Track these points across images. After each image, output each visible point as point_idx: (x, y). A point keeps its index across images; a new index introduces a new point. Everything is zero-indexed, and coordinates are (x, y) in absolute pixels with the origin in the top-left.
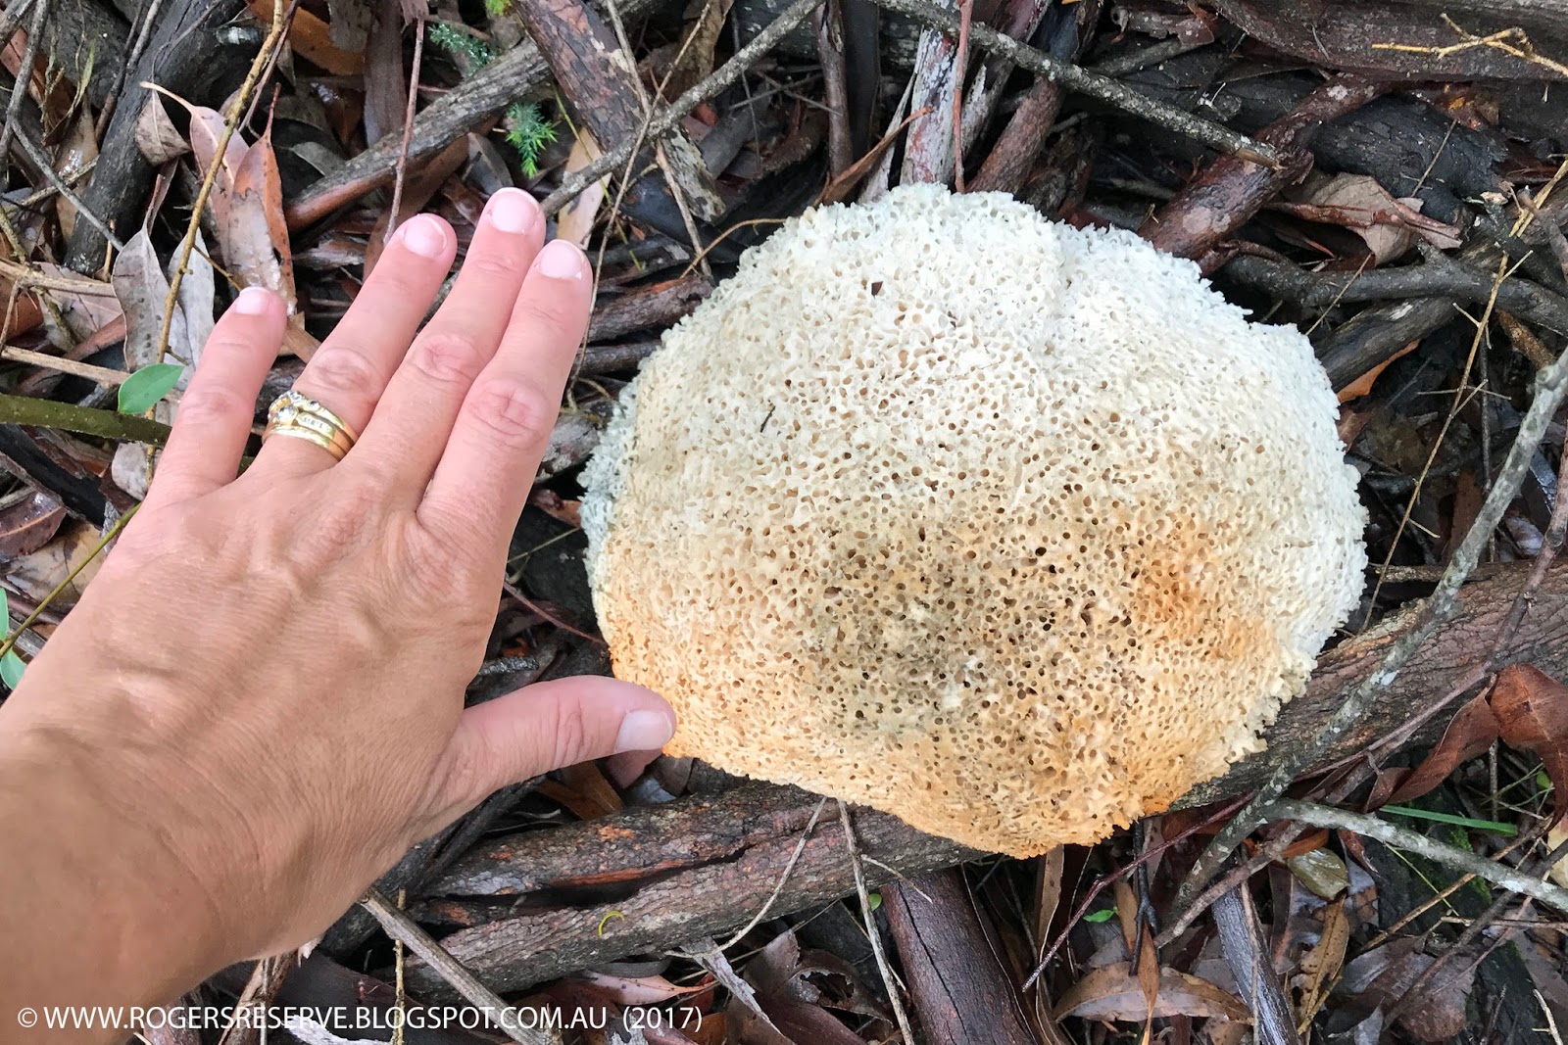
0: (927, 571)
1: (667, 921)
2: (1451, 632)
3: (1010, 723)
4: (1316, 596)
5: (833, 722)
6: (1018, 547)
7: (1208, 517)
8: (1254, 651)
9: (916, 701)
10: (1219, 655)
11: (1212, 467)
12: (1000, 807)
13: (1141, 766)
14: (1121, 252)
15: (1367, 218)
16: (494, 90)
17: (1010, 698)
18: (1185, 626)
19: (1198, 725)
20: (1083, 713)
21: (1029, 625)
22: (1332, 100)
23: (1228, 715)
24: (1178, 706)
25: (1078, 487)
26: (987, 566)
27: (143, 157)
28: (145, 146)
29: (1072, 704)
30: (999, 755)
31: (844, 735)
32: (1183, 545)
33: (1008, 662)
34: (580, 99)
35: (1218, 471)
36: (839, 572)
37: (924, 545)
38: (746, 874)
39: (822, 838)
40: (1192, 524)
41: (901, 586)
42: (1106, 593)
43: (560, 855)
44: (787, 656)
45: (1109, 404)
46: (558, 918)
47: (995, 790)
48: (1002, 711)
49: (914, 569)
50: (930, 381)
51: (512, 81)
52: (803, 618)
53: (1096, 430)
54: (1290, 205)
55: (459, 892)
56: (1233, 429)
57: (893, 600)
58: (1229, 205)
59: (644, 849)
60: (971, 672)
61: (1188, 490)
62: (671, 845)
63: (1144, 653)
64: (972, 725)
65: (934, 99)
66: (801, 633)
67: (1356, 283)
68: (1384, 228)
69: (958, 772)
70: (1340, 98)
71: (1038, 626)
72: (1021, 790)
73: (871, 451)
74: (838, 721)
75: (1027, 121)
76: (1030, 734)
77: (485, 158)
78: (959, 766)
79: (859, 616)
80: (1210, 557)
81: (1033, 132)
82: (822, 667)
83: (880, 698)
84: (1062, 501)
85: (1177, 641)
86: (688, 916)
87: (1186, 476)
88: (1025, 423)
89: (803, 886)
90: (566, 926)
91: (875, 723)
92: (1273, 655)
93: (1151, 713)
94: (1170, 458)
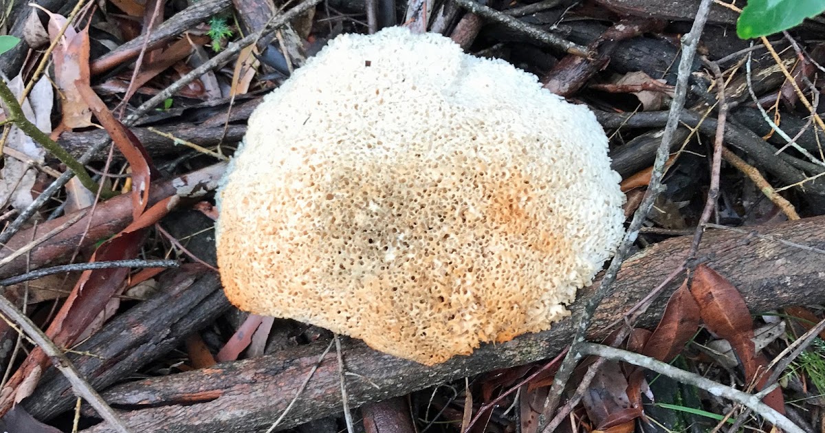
0: (380, 186)
1: (233, 415)
2: (671, 257)
3: (419, 269)
4: (594, 230)
5: (327, 271)
6: (428, 178)
7: (529, 173)
8: (558, 252)
9: (372, 257)
10: (537, 248)
11: (532, 149)
12: (414, 320)
13: (494, 304)
14: (496, 66)
15: (639, 88)
16: (203, 9)
17: (420, 256)
18: (516, 227)
19: (525, 286)
20: (460, 266)
21: (433, 219)
22: (618, 30)
23: (545, 285)
24: (513, 271)
25: (461, 153)
26: (411, 186)
27: (27, 43)
28: (27, 38)
29: (453, 261)
30: (414, 287)
31: (333, 280)
32: (516, 185)
33: (420, 238)
34: (242, 9)
35: (535, 151)
36: (335, 186)
37: (380, 174)
38: (281, 387)
39: (326, 367)
40: (520, 176)
41: (365, 193)
42: (473, 205)
43: (179, 382)
44: (306, 233)
45: (480, 117)
46: (170, 410)
47: (412, 309)
48: (416, 263)
49: (373, 185)
50: (390, 103)
51: (212, 5)
52: (314, 211)
53: (471, 127)
54: (601, 85)
55: (118, 402)
56: (544, 134)
57: (361, 199)
58: (568, 78)
59: (226, 379)
60: (400, 241)
61: (518, 158)
62: (242, 375)
63: (493, 239)
64: (400, 269)
65: (416, 15)
66: (313, 220)
67: (634, 118)
68: (648, 92)
69: (392, 298)
70: (621, 30)
71: (437, 220)
72: (426, 309)
73: (356, 133)
74: (330, 270)
75: (463, 29)
76: (430, 276)
77: (197, 53)
78: (393, 293)
79: (343, 208)
80: (530, 194)
81: (466, 34)
82: (323, 238)
83: (353, 256)
84: (452, 158)
85: (512, 235)
86: (245, 413)
87: (517, 151)
88: (436, 122)
89: (312, 396)
90: (174, 415)
91: (350, 270)
92: (570, 257)
93: (498, 272)
94: (509, 143)
